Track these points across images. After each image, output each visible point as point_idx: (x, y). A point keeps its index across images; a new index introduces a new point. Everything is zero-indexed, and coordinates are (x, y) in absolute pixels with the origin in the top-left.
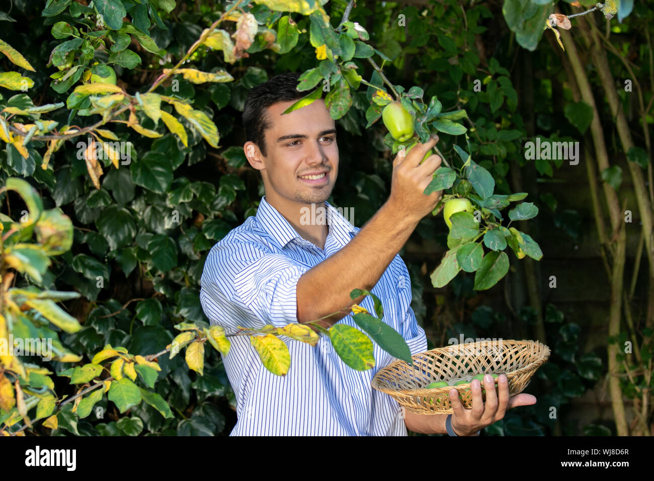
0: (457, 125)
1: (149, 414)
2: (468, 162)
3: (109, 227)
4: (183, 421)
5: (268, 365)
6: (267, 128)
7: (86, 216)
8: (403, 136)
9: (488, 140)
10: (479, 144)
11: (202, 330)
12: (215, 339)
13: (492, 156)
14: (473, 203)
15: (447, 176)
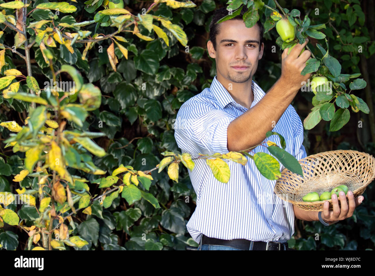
0: (320, 33)
1: (145, 206)
2: (326, 55)
3: (121, 95)
4: (165, 211)
5: (217, 176)
6: (217, 34)
7: (108, 88)
8: (289, 39)
9: (347, 43)
10: (342, 45)
11: (178, 156)
12: (185, 161)
13: (350, 52)
14: (329, 80)
15: (314, 63)
